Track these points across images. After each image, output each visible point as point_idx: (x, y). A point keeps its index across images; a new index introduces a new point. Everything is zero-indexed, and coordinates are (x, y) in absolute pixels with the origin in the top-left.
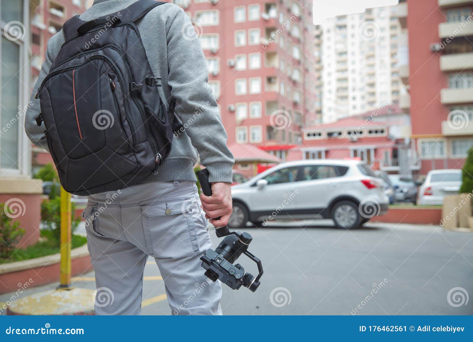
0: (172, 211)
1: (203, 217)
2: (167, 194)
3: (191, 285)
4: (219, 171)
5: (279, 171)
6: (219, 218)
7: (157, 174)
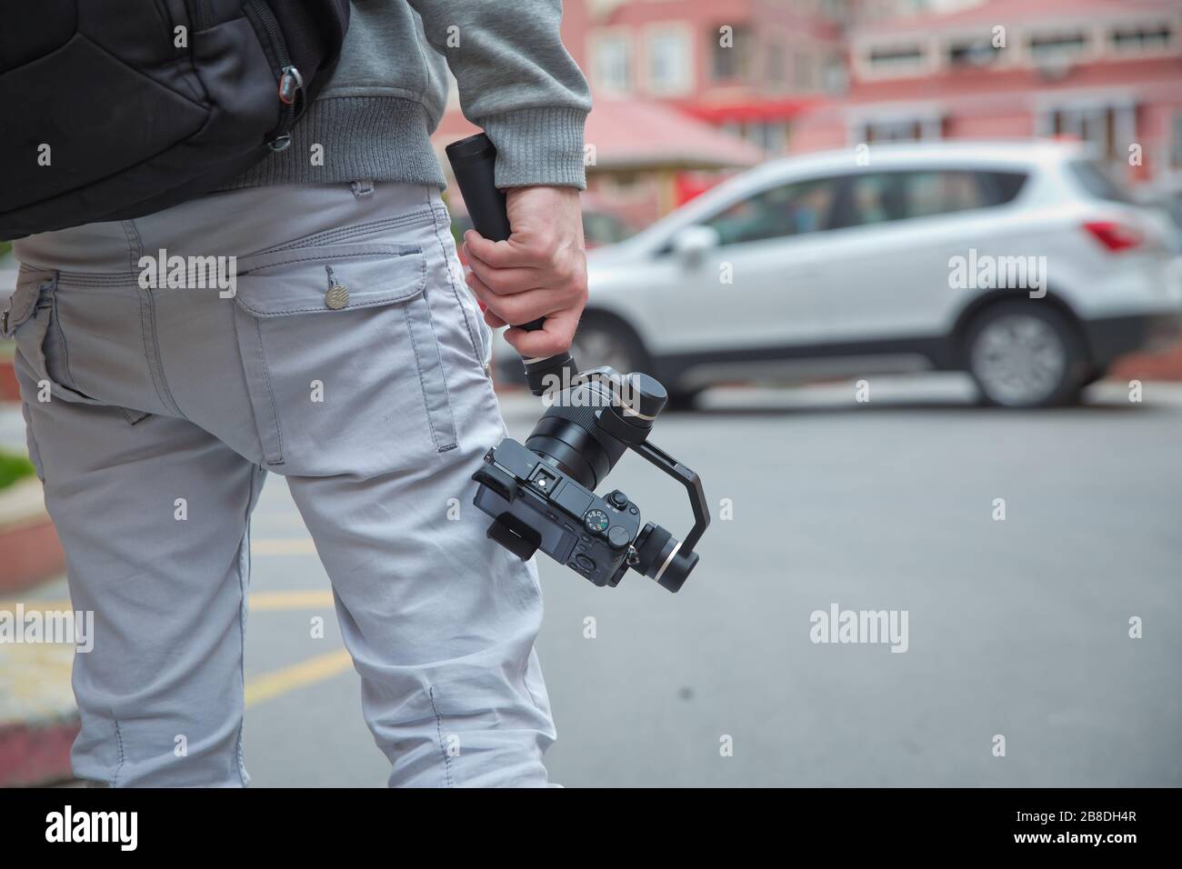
0: (351, 295)
1: (470, 322)
2: (329, 229)
3: (428, 579)
4: (534, 144)
5: (760, 197)
6: (538, 324)
7: (288, 149)
